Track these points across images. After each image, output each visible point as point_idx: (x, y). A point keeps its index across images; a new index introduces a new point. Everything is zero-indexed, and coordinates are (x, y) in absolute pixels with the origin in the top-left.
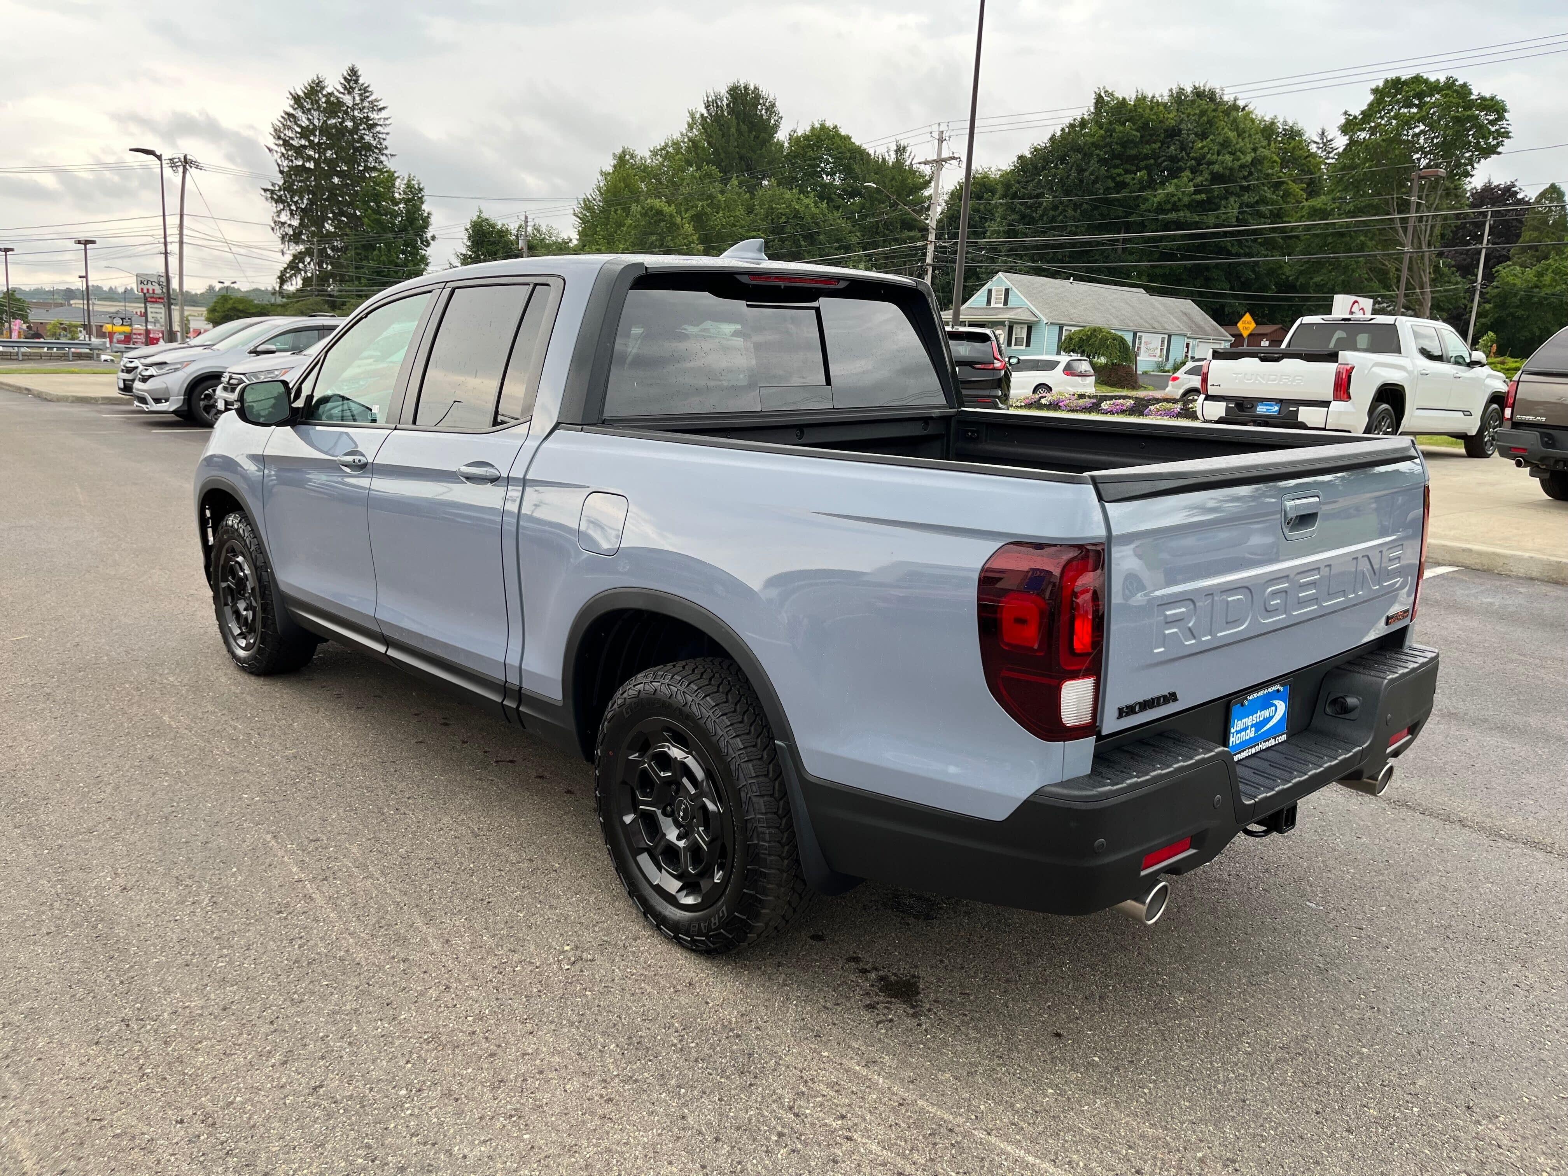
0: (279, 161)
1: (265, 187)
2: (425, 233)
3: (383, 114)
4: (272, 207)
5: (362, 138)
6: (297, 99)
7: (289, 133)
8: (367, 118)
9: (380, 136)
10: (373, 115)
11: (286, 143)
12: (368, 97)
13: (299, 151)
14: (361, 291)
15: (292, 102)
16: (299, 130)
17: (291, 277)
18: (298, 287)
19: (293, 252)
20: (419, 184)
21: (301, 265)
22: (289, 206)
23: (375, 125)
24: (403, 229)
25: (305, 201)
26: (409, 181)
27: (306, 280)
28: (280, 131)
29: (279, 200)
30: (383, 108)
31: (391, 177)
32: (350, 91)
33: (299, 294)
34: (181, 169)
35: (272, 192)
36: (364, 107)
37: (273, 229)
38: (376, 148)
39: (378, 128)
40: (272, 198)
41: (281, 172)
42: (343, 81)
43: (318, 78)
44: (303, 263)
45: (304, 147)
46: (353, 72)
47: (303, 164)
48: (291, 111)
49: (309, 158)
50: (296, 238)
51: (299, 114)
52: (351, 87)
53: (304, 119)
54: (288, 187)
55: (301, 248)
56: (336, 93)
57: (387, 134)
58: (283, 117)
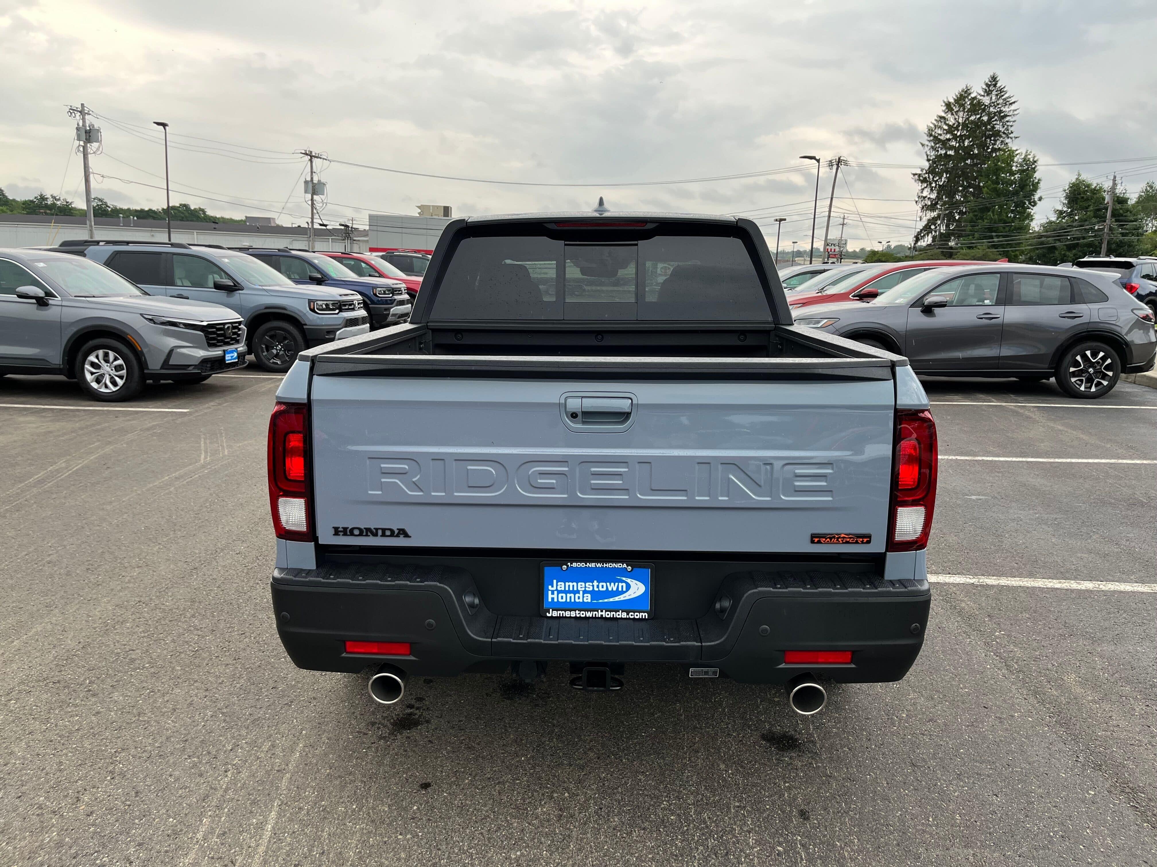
0: (928, 153)
1: (914, 172)
2: (1033, 195)
3: (1013, 107)
4: (918, 186)
5: (993, 127)
6: (948, 105)
7: (939, 132)
8: (1001, 112)
9: (1008, 124)
10: (1006, 109)
11: (936, 140)
12: (1003, 96)
13: (945, 143)
14: (973, 243)
15: (944, 108)
16: (946, 127)
17: (924, 235)
18: (929, 243)
19: (928, 217)
20: (1034, 157)
21: (933, 227)
22: (931, 184)
23: (1006, 116)
24: (1016, 193)
25: (943, 179)
26: (1026, 156)
27: (934, 238)
28: (932, 130)
29: (924, 181)
30: (1014, 102)
31: (1012, 154)
32: (988, 93)
33: (928, 248)
34: (835, 167)
35: (920, 175)
36: (998, 104)
37: (916, 202)
38: (1004, 133)
39: (1008, 119)
40: (920, 180)
41: (928, 160)
42: (984, 87)
43: (967, 87)
44: (935, 225)
45: (949, 140)
46: (994, 79)
47: (946, 152)
48: (943, 115)
49: (952, 148)
50: (932, 207)
51: (949, 116)
52: (990, 90)
53: (951, 120)
54: (931, 171)
55: (934, 214)
56: (979, 97)
57: (1014, 121)
58: (936, 120)
